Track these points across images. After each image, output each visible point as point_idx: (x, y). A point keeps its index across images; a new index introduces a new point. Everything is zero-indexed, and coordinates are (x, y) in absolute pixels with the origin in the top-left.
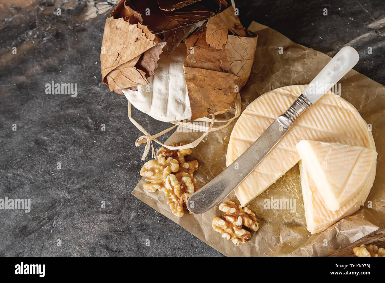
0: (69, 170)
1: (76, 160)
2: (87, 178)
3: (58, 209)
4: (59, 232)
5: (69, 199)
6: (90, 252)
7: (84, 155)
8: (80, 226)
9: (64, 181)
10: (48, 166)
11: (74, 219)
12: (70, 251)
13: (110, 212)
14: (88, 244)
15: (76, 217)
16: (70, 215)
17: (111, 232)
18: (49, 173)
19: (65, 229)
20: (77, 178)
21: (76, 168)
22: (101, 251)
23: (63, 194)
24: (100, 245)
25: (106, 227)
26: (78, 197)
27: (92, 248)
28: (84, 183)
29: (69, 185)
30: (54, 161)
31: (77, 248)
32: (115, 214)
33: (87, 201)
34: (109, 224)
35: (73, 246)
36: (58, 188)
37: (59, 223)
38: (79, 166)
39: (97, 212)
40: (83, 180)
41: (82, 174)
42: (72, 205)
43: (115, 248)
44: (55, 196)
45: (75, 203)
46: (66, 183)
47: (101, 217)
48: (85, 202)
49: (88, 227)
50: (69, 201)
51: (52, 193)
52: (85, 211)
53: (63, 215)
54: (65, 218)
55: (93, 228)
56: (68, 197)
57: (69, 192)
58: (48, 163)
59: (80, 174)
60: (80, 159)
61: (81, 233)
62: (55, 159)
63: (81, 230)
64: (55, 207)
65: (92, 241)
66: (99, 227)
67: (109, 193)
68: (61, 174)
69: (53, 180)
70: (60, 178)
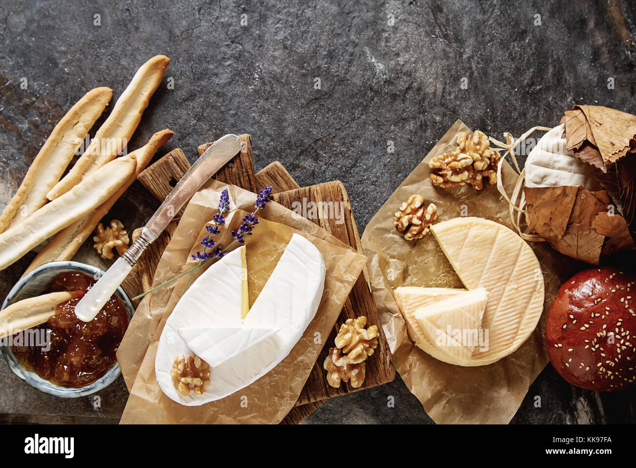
0: (491, 61)
1: (500, 68)
2: (481, 78)
3: (454, 45)
4: (431, 43)
5: (462, 57)
6: (407, 71)
7: (504, 77)
8: (434, 64)
9: (481, 55)
10: (499, 40)
11: (442, 59)
12: (411, 52)
13: (443, 96)
14: (416, 71)
15: (444, 62)
16: (446, 56)
17: (424, 94)
18: (492, 40)
19: (434, 50)
20: (482, 67)
21: (492, 68)
22: (406, 82)
23: (468, 52)
24: (412, 83)
25: (430, 90)
26: (463, 66)
27: (411, 74)
28: (476, 74)
29: (476, 58)
30: (502, 46)
31: (413, 59)
32: (441, 100)
33: (458, 75)
34: (432, 93)
35: (415, 56)
36: (475, 47)
37: (440, 44)
38: (494, 71)
39: (446, 83)
40: (479, 73)
41: (485, 74)
42: (456, 59)
43: (408, 96)
44: (467, 44)
45: (457, 63)
46: (478, 56)
47: (440, 87)
48: (457, 72)
49: (432, 72)
50: (461, 56)
51: (471, 41)
52: (448, 71)
53: (448, 49)
54: (444, 50)
55: (430, 78)
56: (465, 56)
57: (469, 58)
58: (502, 40)
59: (486, 71)
60: (501, 73)
61: (427, 65)
62: (504, 48)
63: (430, 65)
64: (456, 42)
65: (418, 75)
66: (430, 83)
67: (462, 97)
68: (488, 52)
69: (484, 43)
70: (485, 51)
